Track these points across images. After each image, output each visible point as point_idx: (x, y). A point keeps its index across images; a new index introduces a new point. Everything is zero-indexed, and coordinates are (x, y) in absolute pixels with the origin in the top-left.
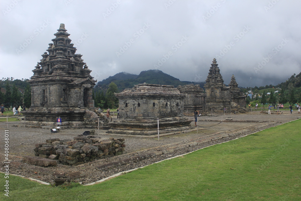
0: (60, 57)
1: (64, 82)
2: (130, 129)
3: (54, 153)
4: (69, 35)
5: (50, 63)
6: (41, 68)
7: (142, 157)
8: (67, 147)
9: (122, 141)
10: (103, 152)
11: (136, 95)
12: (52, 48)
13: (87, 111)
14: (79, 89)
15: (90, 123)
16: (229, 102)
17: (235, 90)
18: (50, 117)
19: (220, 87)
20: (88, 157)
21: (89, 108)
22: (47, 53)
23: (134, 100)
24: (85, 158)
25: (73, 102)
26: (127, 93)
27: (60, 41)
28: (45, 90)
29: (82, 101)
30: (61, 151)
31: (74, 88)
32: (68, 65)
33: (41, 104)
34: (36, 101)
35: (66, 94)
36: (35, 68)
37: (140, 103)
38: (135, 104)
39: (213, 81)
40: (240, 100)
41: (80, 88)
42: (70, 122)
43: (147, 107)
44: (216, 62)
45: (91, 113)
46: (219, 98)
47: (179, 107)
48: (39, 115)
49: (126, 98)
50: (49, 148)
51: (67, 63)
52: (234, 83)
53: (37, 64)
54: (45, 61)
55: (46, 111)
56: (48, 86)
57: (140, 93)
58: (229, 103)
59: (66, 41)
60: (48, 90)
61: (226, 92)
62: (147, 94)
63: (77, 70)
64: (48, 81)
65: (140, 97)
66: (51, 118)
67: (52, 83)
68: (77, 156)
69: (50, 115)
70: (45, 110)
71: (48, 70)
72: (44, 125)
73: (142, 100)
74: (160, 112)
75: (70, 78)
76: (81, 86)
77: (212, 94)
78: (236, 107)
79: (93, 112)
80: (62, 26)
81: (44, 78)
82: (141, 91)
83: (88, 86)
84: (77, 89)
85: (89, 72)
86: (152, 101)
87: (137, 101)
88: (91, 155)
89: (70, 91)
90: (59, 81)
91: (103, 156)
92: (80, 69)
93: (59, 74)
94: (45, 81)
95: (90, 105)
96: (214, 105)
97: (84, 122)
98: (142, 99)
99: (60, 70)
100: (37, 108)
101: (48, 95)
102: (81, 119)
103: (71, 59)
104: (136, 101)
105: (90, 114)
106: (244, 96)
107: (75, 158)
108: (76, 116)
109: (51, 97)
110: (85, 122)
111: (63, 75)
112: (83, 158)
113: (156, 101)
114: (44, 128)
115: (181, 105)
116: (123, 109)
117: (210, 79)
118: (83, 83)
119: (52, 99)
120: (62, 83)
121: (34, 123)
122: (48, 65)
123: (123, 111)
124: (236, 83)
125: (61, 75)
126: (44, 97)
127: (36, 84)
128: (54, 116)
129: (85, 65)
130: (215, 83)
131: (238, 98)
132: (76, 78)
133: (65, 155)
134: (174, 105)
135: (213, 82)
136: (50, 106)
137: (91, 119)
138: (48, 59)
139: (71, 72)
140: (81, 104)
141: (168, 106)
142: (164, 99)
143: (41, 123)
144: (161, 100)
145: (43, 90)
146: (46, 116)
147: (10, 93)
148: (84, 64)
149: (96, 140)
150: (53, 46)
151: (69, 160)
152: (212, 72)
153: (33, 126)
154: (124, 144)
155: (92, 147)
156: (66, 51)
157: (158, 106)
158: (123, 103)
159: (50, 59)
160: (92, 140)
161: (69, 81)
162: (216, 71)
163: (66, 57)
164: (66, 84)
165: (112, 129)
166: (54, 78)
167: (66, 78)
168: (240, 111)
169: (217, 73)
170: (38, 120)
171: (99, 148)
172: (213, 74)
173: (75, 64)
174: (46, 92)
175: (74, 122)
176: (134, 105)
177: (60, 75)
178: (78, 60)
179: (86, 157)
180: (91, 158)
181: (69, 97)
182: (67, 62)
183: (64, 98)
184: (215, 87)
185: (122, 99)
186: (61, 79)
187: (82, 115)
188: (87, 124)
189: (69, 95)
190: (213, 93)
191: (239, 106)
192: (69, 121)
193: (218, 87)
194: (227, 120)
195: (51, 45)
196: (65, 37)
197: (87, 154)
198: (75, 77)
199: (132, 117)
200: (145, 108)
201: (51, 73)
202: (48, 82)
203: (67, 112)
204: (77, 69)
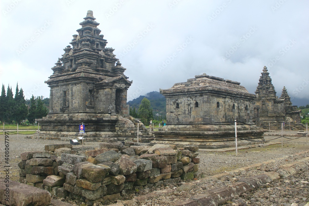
0: (85, 50)
1: (91, 80)
2: (184, 140)
3: (56, 173)
4: (98, 24)
5: (73, 58)
6: (62, 65)
7: (251, 185)
8: (83, 160)
9: (194, 152)
10: (161, 173)
11: (193, 90)
12: (77, 39)
13: (120, 118)
14: (109, 89)
15: (123, 134)
16: (284, 116)
17: (287, 104)
18: (72, 125)
19: (273, 99)
20: (130, 182)
21: (122, 114)
22: (70, 47)
23: (189, 98)
24: (123, 186)
25: (101, 106)
26: (179, 88)
27: (87, 31)
28: (66, 92)
29: (114, 105)
30: (69, 168)
31: (104, 89)
32: (96, 61)
33: (60, 109)
34: (55, 107)
35: (93, 96)
36: (56, 65)
37: (198, 102)
38: (191, 103)
39: (264, 92)
40: (293, 116)
41: (111, 89)
42: (98, 133)
43: (210, 108)
44: (267, 71)
45: (125, 120)
46: (271, 112)
47: (249, 112)
48: (58, 123)
49: (177, 95)
50: (46, 161)
51: (94, 58)
52: (286, 96)
53: (58, 60)
54: (68, 56)
55: (67, 118)
56: (70, 86)
57: (198, 87)
58: (284, 118)
59: (94, 31)
60: (71, 91)
61: (279, 105)
62: (210, 87)
63: (107, 68)
64: (71, 79)
65: (198, 92)
66: (73, 127)
67: (75, 81)
68: (106, 180)
69: (72, 123)
70: (65, 116)
71: (71, 66)
72: (63, 136)
73: (201, 98)
74: (225, 116)
75: (98, 76)
76: (112, 86)
77: (263, 108)
78: (292, 123)
79: (128, 120)
80: (90, 13)
81: (66, 76)
82: (200, 84)
83: (121, 86)
84: (107, 89)
85: (123, 70)
86: (216, 100)
87: (194, 99)
88: (138, 178)
89: (98, 92)
90: (83, 79)
91: (160, 180)
92: (111, 67)
93: (84, 69)
94: (66, 80)
95: (124, 111)
96: (266, 121)
97: (115, 133)
98: (201, 96)
99: (86, 65)
100: (56, 115)
101: (70, 98)
102: (112, 129)
103: (100, 52)
104: (192, 99)
105: (124, 122)
106: (298, 111)
107: (100, 184)
108: (105, 125)
109: (74, 101)
110: (117, 132)
111: (89, 72)
112: (119, 186)
113: (221, 100)
114: (63, 140)
115: (250, 109)
116: (172, 112)
117: (260, 90)
118: (114, 82)
119: (75, 103)
120: (88, 81)
121: (52, 133)
122: (71, 60)
123: (173, 115)
124: (288, 96)
125: (87, 71)
126: (65, 100)
127: (55, 85)
128: (77, 124)
129: (118, 62)
130: (266, 95)
131: (291, 113)
132: (106, 77)
133: (77, 178)
134: (243, 108)
135: (263, 94)
136: (72, 112)
137: (125, 129)
138: (71, 53)
139: (100, 68)
140: (112, 109)
141: (236, 108)
142: (231, 99)
143: (60, 133)
144: (227, 99)
145: (64, 92)
146: (67, 124)
147: (35, 107)
148: (116, 60)
149: (143, 150)
150: (78, 38)
151: (87, 190)
152: (263, 82)
153: (50, 138)
154: (197, 157)
155: (139, 162)
156: (94, 43)
157: (223, 107)
158: (172, 103)
159: (74, 53)
160: (135, 150)
161: (96, 80)
162: (267, 81)
163: (94, 50)
164: (94, 84)
165: (157, 140)
166: (78, 75)
167: (93, 75)
168: (297, 128)
169: (268, 83)
170: (57, 130)
171: (154, 163)
172: (264, 85)
173: (105, 60)
174: (68, 94)
175: (102, 133)
176: (189, 105)
177: (85, 71)
178: (109, 55)
179: (125, 182)
180: (136, 184)
181: (97, 100)
182: (95, 56)
183: (91, 101)
184: (267, 99)
185: (171, 97)
186: (87, 76)
187: (113, 124)
188: (120, 136)
189: (97, 97)
190: (264, 106)
191: (295, 122)
192: (97, 131)
193: (270, 99)
194: (298, 134)
195: (75, 36)
196: (93, 26)
197: (128, 176)
198: (106, 75)
199: (187, 122)
200: (206, 109)
201: (74, 70)
202: (70, 81)
203: (94, 119)
204: (108, 66)
